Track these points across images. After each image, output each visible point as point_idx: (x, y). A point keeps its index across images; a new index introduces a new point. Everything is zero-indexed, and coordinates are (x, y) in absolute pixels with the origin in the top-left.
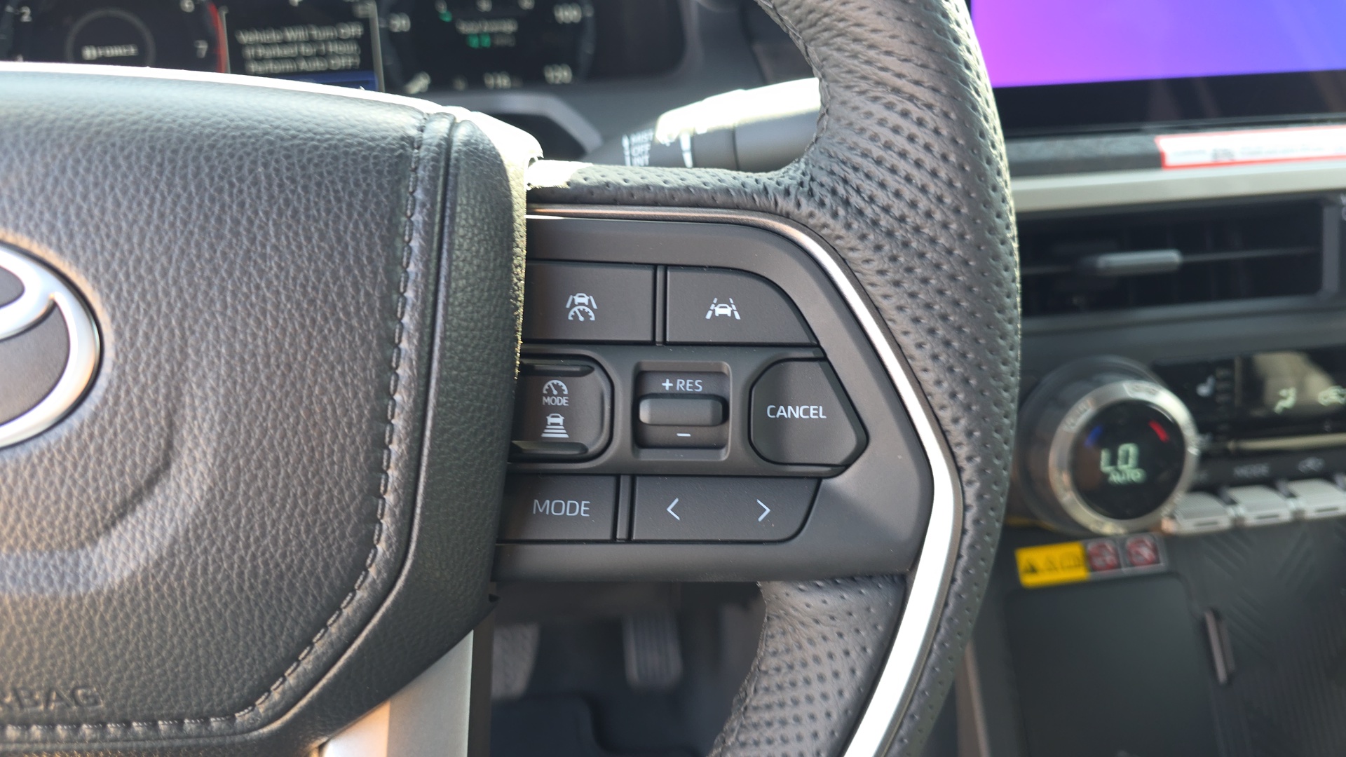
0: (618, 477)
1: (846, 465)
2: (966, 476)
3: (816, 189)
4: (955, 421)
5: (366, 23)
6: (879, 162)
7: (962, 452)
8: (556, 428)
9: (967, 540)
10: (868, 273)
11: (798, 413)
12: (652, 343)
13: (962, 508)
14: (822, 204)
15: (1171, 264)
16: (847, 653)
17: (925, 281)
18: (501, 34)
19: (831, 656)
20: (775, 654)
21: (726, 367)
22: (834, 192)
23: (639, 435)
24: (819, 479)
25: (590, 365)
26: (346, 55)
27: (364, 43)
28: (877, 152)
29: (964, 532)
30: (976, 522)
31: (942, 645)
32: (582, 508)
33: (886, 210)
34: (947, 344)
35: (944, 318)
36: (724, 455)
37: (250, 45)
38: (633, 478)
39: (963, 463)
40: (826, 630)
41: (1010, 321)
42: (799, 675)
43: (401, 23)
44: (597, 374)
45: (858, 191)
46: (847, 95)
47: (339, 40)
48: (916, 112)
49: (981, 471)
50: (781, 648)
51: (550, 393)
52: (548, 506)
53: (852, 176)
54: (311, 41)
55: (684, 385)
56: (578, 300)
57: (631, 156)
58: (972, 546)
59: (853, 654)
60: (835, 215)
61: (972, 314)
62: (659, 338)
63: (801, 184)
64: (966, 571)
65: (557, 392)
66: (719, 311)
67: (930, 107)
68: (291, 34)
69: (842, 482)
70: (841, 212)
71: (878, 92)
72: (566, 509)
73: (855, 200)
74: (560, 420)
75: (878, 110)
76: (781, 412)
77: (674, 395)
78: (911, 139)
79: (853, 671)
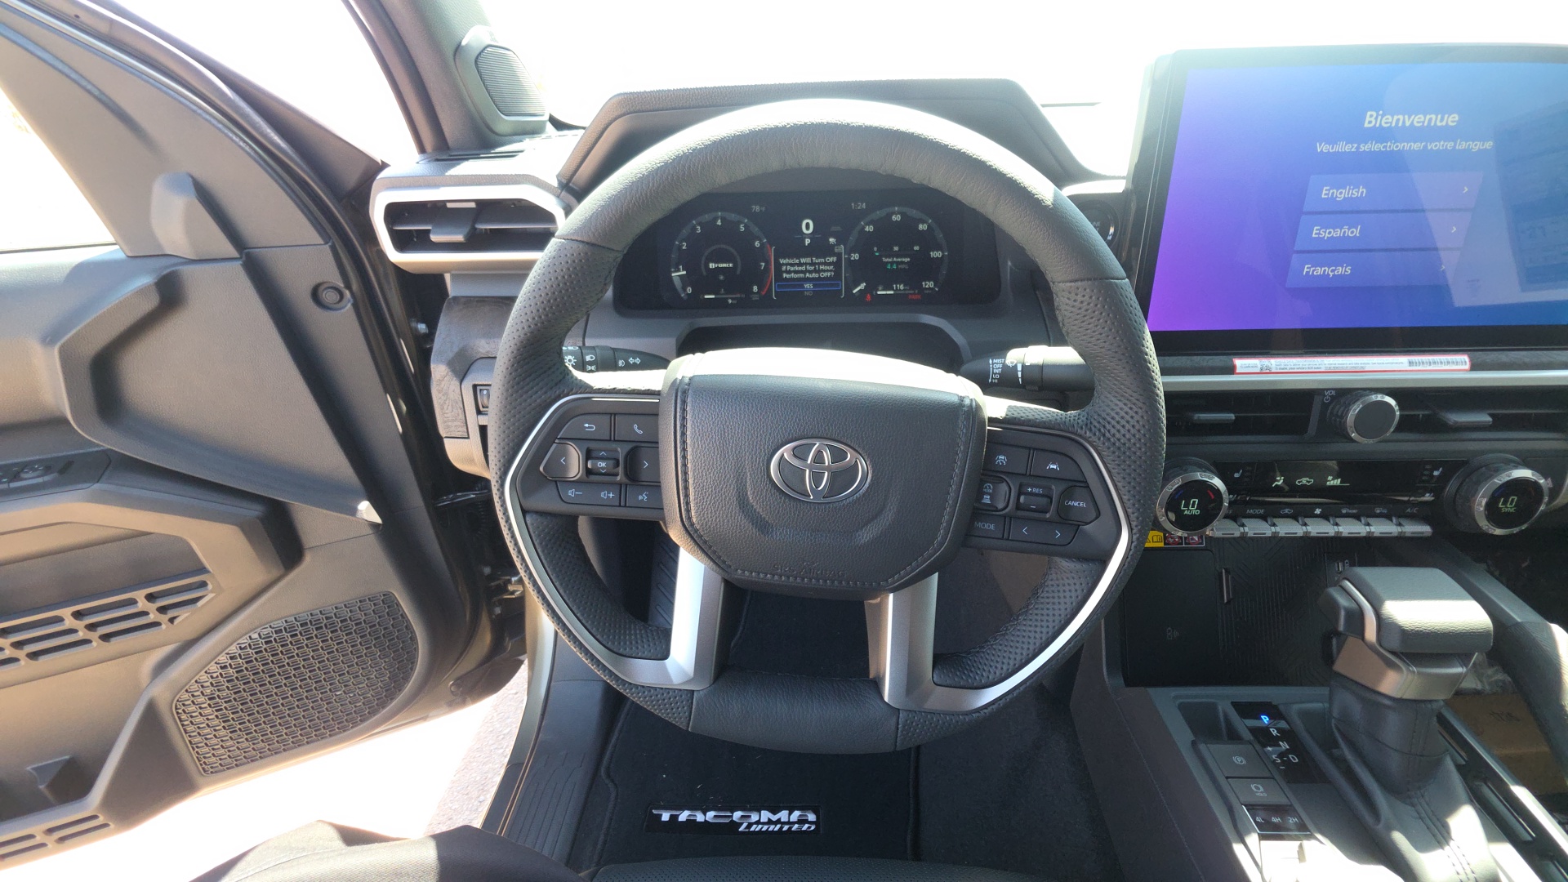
0: (1005, 517)
1: (1090, 523)
2: (1134, 531)
3: (1093, 428)
4: (1133, 513)
5: (839, 255)
6: (1118, 422)
7: (1134, 524)
8: (987, 499)
9: (1131, 553)
10: (1108, 459)
11: (1076, 504)
12: (1026, 475)
13: (1131, 541)
14: (1095, 434)
15: (1231, 420)
16: (1081, 584)
17: (1129, 466)
18: (902, 263)
19: (1075, 584)
20: (1052, 580)
21: (1053, 487)
22: (1099, 430)
23: (1018, 506)
24: (1079, 526)
25: (1002, 480)
26: (828, 271)
27: (837, 265)
28: (1118, 418)
29: (1130, 550)
30: (1135, 547)
31: (1116, 585)
32: (992, 527)
33: (1119, 440)
34: (1134, 488)
35: (1135, 479)
36: (1048, 516)
37: (783, 264)
38: (1011, 518)
39: (1133, 527)
40: (1075, 576)
41: (1159, 481)
42: (1061, 588)
43: (855, 256)
44: (1004, 484)
45: (1109, 431)
46: (1109, 395)
47: (825, 264)
48: (1135, 409)
49: (1140, 531)
50: (1055, 579)
51: (986, 488)
52: (980, 525)
53: (1107, 425)
54: (812, 264)
55: (1035, 490)
56: (1000, 457)
57: (993, 368)
58: (1132, 555)
59: (1083, 585)
60: (1099, 439)
61: (1145, 479)
62: (1028, 473)
63: (1087, 425)
64: (1129, 563)
65: (989, 487)
66: (1052, 467)
67: (1141, 408)
68: (803, 260)
69: (1086, 527)
70: (1102, 439)
71: (1122, 399)
72: (986, 526)
73: (1107, 434)
74: (989, 497)
75: (1121, 405)
76: (1070, 503)
77: (1031, 494)
78: (1132, 417)
79: (1083, 590)
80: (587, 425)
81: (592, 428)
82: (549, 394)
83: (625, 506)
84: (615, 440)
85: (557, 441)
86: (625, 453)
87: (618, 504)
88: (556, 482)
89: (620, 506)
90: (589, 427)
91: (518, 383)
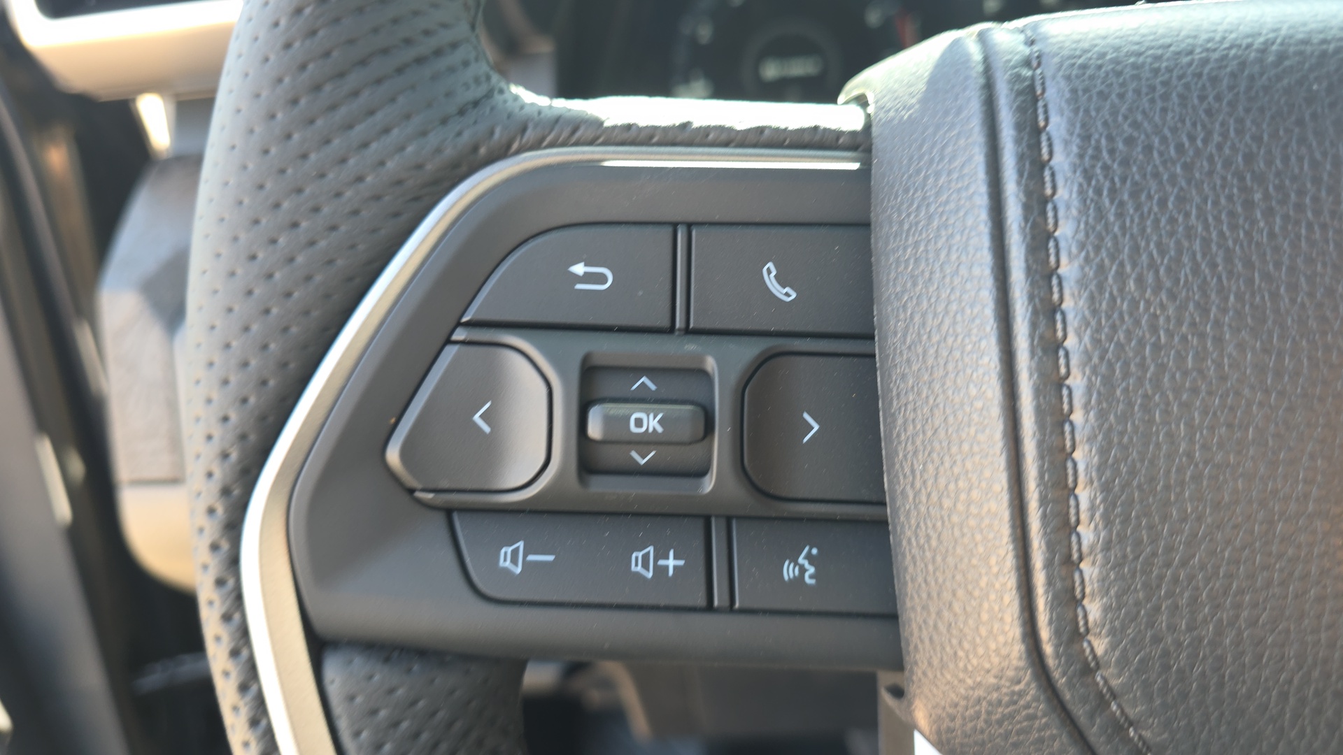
80: (579, 269)
81: (601, 279)
82: (433, 140)
83: (731, 609)
84: (688, 331)
85: (460, 335)
86: (734, 377)
87: (701, 601)
88: (448, 512)
89: (709, 608)
90: (588, 278)
91: (317, 88)
